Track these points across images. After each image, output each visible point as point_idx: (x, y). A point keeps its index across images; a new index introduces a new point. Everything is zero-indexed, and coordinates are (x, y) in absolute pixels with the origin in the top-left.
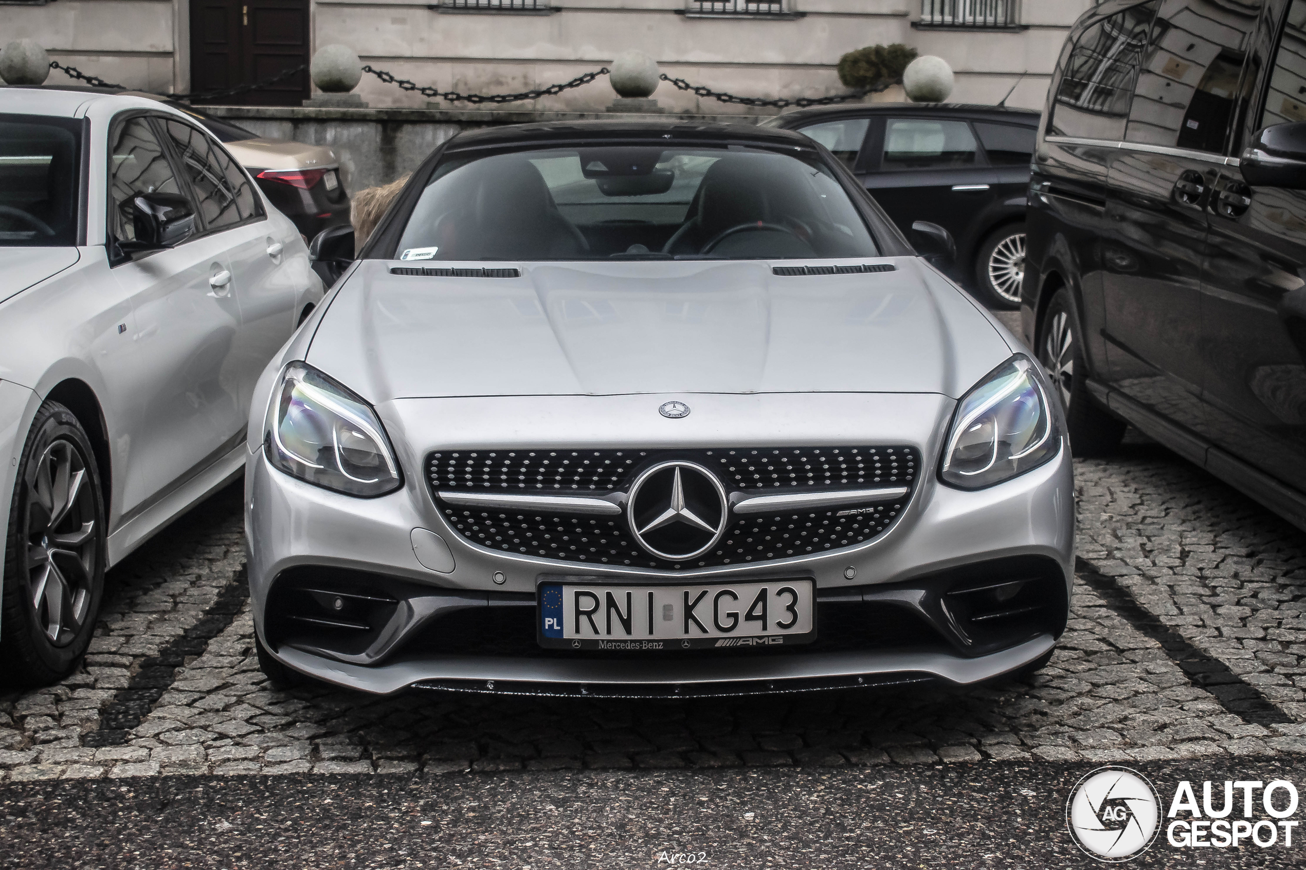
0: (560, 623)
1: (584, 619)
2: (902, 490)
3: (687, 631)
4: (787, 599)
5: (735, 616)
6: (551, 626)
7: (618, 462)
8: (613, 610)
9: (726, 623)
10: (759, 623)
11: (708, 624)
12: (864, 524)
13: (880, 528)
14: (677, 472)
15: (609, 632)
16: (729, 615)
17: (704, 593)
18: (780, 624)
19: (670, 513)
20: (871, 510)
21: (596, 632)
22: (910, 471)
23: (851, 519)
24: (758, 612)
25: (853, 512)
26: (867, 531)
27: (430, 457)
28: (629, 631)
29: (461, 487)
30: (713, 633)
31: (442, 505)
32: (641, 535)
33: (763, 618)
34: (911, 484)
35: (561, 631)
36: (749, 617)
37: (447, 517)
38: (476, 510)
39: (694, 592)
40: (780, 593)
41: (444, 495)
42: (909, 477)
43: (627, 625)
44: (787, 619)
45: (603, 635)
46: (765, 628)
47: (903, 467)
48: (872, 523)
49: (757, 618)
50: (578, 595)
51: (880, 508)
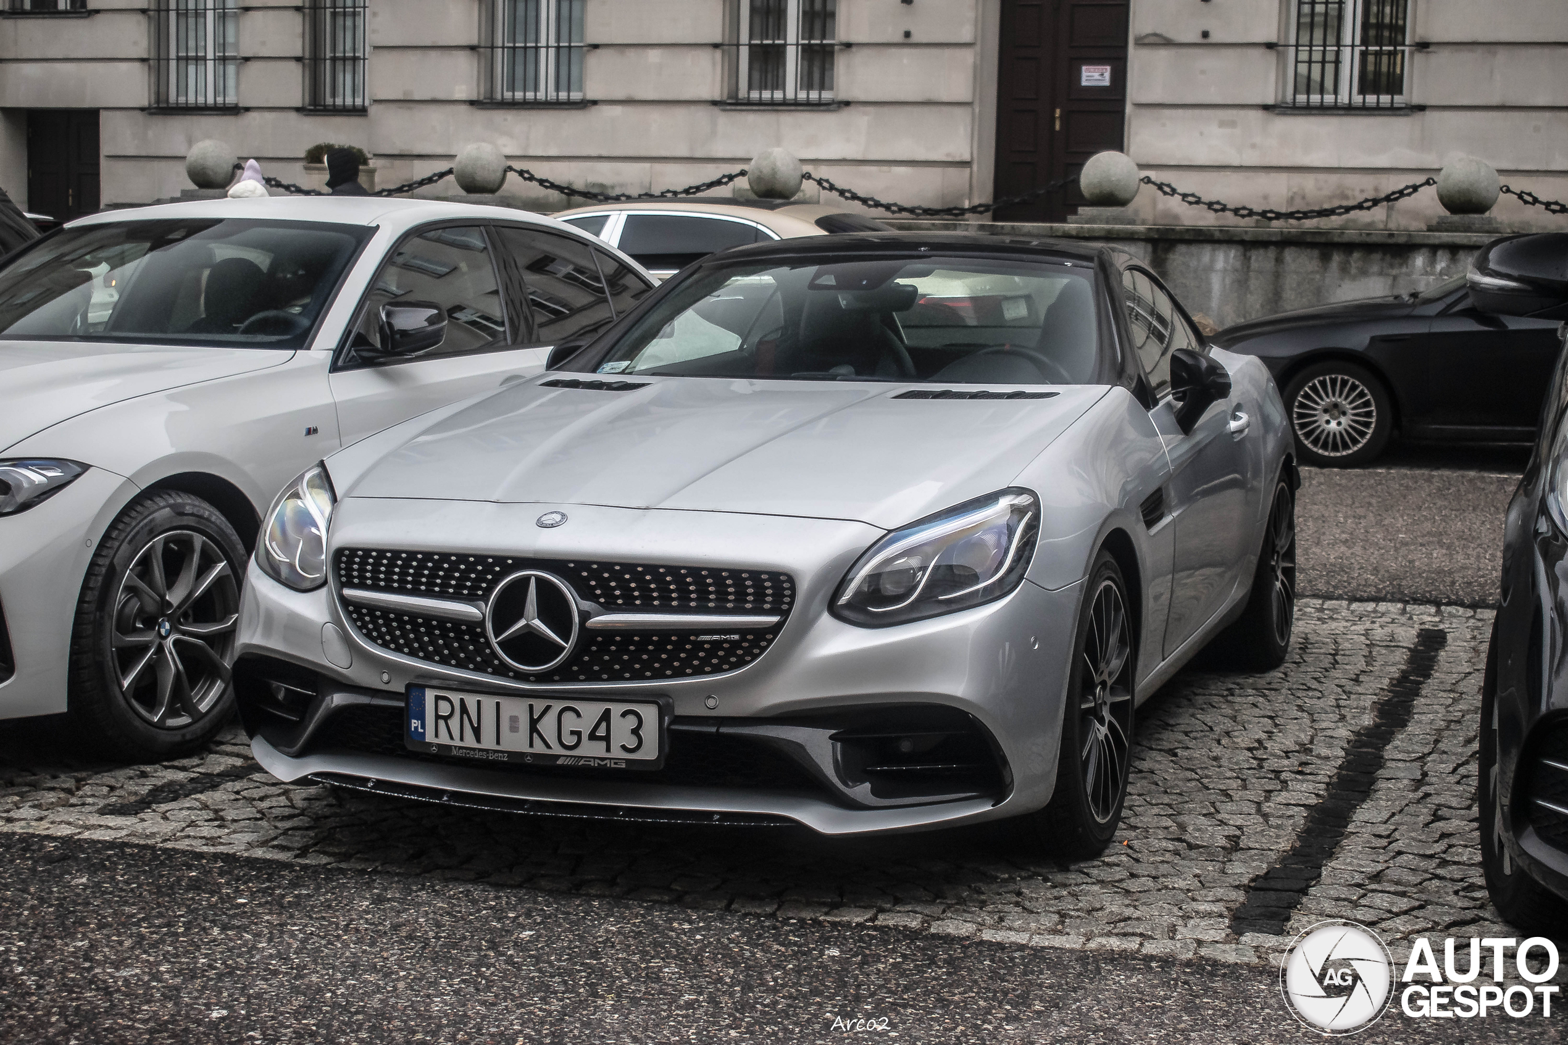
0: (423, 726)
1: (442, 723)
2: (775, 619)
3: (531, 745)
4: (632, 722)
5: (578, 734)
6: (416, 728)
7: (488, 569)
8: (465, 716)
9: (570, 741)
10: (604, 744)
11: (552, 740)
12: (731, 652)
13: (748, 658)
14: (533, 580)
15: (462, 739)
16: (573, 733)
17: (548, 708)
18: (624, 747)
19: (522, 623)
20: (736, 637)
21: (452, 738)
22: (787, 600)
23: (717, 645)
24: (601, 732)
25: (716, 637)
26: (733, 659)
27: (339, 553)
28: (478, 740)
29: (362, 586)
30: (557, 750)
31: (345, 602)
32: (499, 643)
33: (607, 739)
34: (785, 614)
35: (424, 734)
36: (593, 737)
37: (349, 614)
38: (373, 608)
39: (539, 705)
40: (624, 715)
41: (347, 592)
42: (785, 607)
43: (477, 732)
44: (632, 743)
45: (457, 742)
46: (608, 750)
47: (778, 595)
48: (740, 652)
49: (600, 738)
50: (437, 698)
51: (750, 637)
